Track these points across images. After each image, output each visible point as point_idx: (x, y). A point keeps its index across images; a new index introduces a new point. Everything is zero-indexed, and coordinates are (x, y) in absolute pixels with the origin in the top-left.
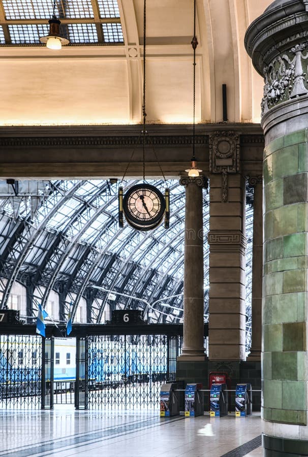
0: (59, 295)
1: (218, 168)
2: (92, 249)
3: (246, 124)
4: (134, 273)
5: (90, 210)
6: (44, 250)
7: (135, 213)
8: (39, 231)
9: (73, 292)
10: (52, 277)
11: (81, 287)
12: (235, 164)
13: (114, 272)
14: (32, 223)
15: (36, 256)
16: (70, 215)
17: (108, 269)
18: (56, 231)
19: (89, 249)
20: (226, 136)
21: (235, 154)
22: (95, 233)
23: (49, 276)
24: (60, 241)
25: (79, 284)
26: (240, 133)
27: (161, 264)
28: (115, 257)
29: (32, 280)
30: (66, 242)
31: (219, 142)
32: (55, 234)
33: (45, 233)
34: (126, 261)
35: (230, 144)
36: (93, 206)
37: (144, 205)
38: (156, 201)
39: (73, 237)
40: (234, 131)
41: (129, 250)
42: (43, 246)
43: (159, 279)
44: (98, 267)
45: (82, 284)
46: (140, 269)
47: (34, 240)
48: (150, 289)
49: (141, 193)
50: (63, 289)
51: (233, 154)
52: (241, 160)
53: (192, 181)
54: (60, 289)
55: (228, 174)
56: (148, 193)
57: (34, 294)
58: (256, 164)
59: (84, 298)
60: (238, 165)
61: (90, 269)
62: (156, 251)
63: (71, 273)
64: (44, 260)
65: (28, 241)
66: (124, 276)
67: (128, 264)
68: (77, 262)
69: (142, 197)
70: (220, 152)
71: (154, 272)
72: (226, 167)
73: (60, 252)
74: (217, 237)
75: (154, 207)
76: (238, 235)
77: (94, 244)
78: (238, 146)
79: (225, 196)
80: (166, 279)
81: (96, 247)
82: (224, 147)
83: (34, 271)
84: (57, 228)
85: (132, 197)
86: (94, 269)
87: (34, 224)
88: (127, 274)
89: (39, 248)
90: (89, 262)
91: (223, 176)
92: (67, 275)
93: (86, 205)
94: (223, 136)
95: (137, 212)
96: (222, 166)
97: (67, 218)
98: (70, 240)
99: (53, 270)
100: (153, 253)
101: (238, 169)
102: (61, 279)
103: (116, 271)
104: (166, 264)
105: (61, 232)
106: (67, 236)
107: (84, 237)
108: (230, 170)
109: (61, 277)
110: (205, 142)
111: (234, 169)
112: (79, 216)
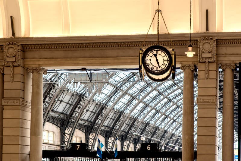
0: (121, 141)
1: (203, 59)
2: (137, 120)
3: (220, 33)
4: (156, 132)
5: (135, 100)
6: (113, 120)
7: (151, 66)
8: (111, 110)
9: (128, 140)
10: (117, 133)
11: (131, 138)
12: (213, 56)
13: (147, 131)
14: (107, 106)
15: (110, 123)
16: (126, 103)
17: (144, 130)
18: (119, 111)
19: (135, 120)
20: (208, 40)
21: (213, 51)
22: (138, 112)
23: (116, 132)
24: (121, 115)
25: (130, 136)
26: (216, 38)
27: (169, 128)
28: (147, 124)
29: (107, 134)
30: (124, 116)
31: (204, 44)
32: (118, 112)
33: (114, 112)
34: (152, 126)
35: (210, 45)
36: (137, 99)
37: (157, 60)
38: (166, 58)
39: (127, 114)
40: (213, 37)
41: (154, 120)
42: (113, 118)
43: (168, 135)
44: (139, 129)
45: (132, 137)
46: (159, 130)
47: (108, 114)
48: (164, 140)
49: (155, 52)
50: (122, 138)
51: (212, 51)
52: (217, 54)
53: (187, 67)
54: (121, 139)
55: (209, 62)
56: (160, 52)
57: (109, 141)
58: (226, 56)
59: (133, 143)
60: (215, 57)
61: (135, 129)
62: (167, 121)
63: (126, 131)
64: (113, 124)
65: (105, 115)
66: (152, 133)
67: (153, 128)
68: (129, 126)
69: (155, 55)
70: (204, 50)
71: (166, 132)
72: (207, 58)
73: (121, 121)
74: (202, 99)
75: (164, 62)
76: (215, 98)
77: (138, 117)
78: (215, 46)
79: (207, 76)
80: (171, 135)
81: (138, 119)
82: (207, 46)
83: (109, 130)
84: (120, 109)
85: (148, 55)
86: (137, 129)
87: (108, 107)
88: (153, 132)
89: (111, 119)
90: (135, 126)
91: (206, 64)
92: (125, 132)
93: (133, 98)
94: (206, 40)
95: (152, 65)
96: (205, 58)
97: (124, 104)
98: (126, 115)
99: (118, 130)
100: (165, 122)
101: (215, 59)
102: (121, 134)
103: (148, 131)
104: (171, 128)
105: (121, 111)
106: (124, 113)
107: (133, 114)
108: (210, 59)
109: (122, 133)
110: (195, 44)
111: (212, 59)
112: (130, 104)
